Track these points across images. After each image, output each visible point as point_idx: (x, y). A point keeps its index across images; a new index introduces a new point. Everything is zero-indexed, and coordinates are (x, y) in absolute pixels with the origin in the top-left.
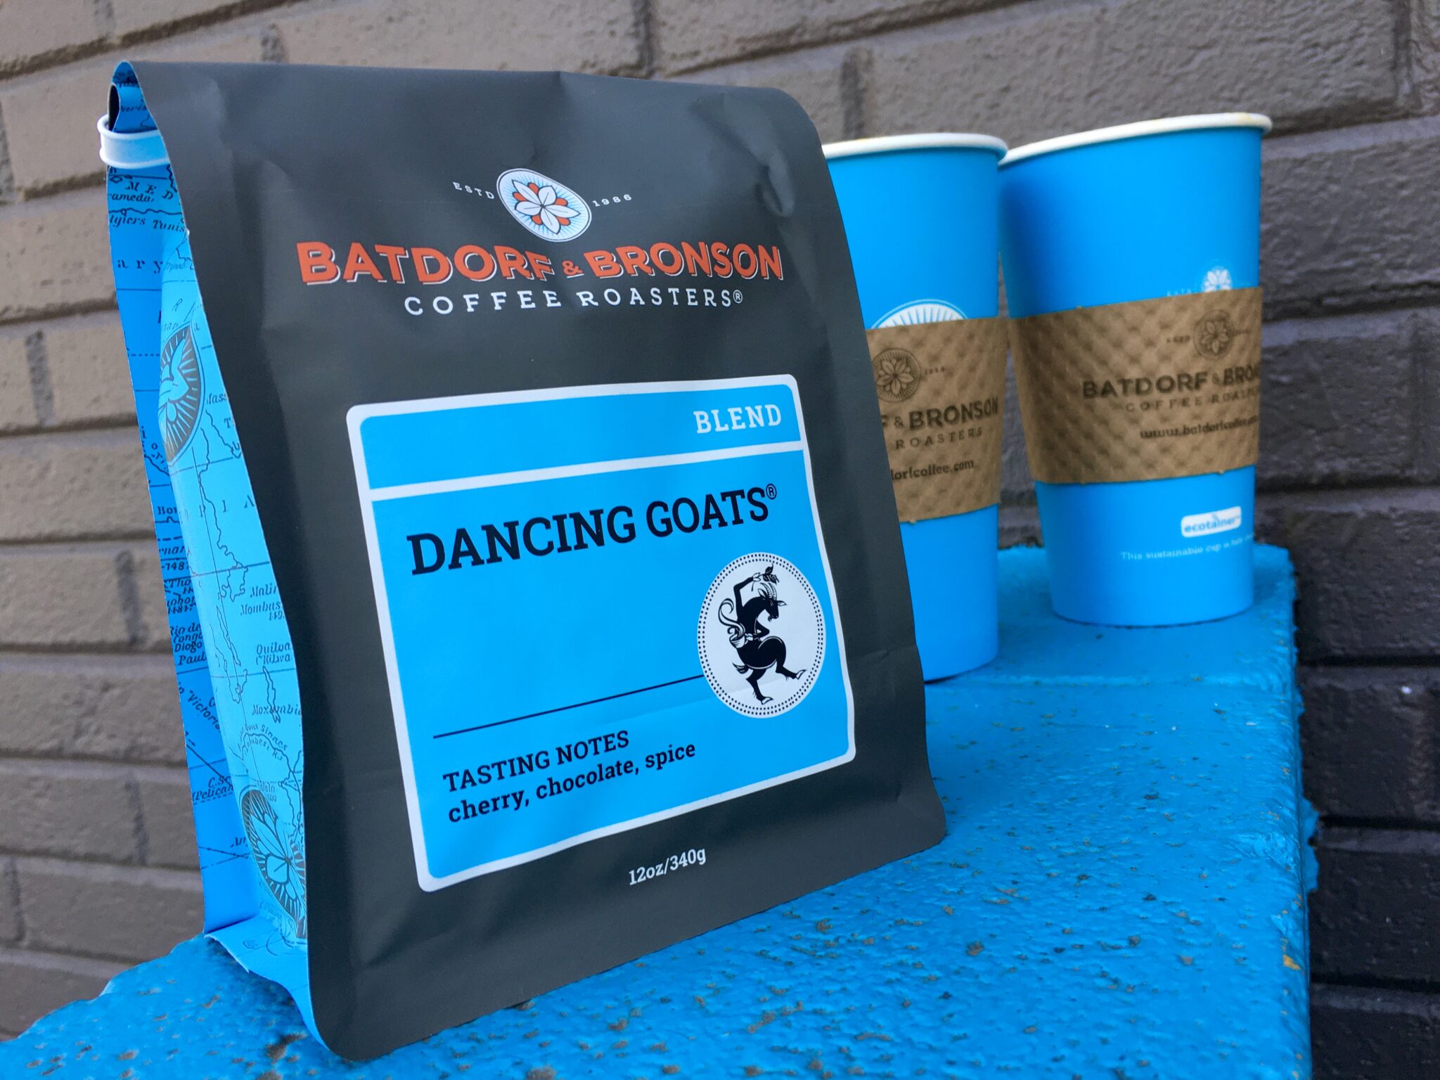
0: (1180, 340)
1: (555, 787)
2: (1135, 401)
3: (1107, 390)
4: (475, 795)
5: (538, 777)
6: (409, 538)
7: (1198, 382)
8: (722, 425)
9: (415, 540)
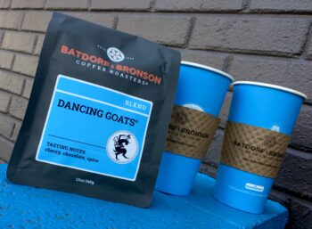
0: (260, 139)
1: (67, 154)
2: (244, 149)
3: (239, 144)
4: (52, 148)
6: (59, 100)
7: (262, 151)
8: (131, 105)
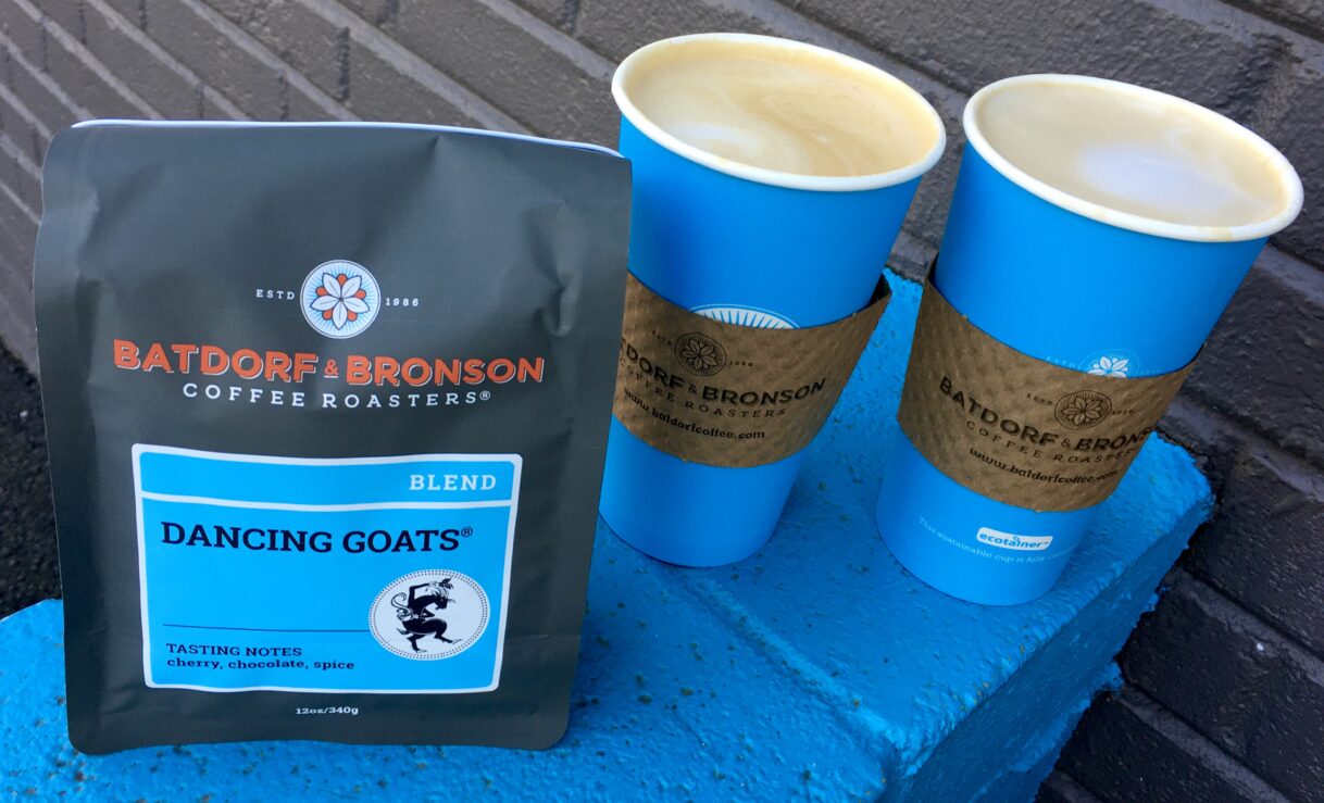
2: (977, 423)
3: (958, 397)
5: (230, 658)
6: (163, 523)
7: (1044, 439)
8: (435, 485)
9: (167, 525)
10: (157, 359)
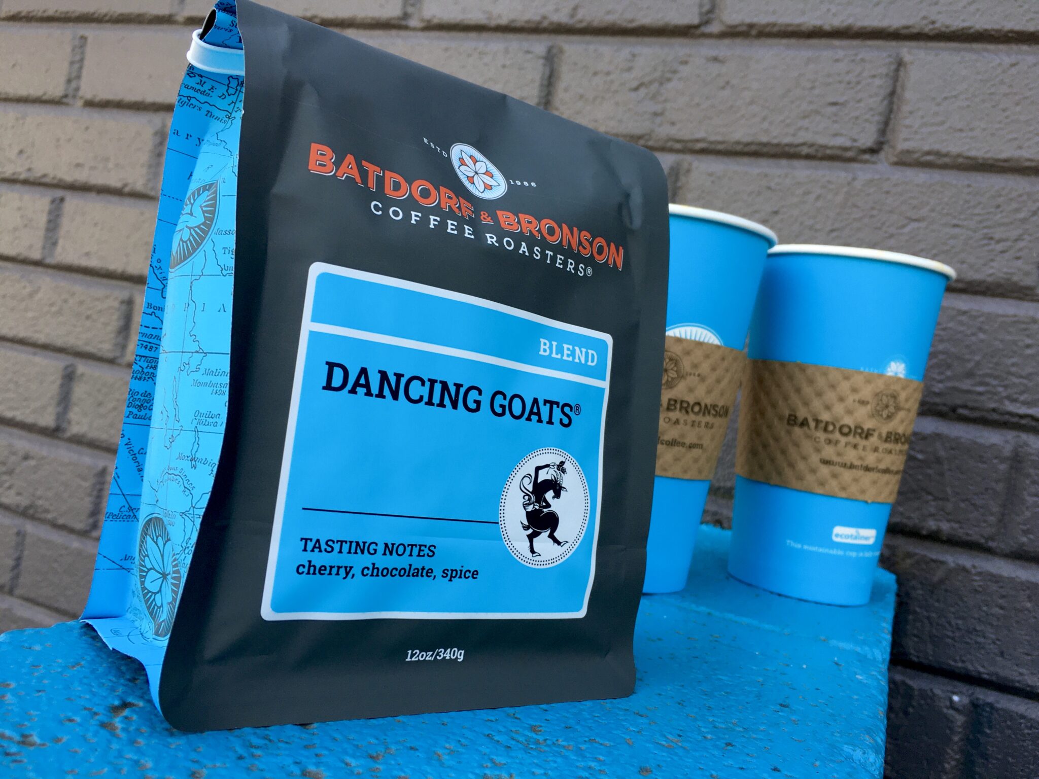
0: (863, 403)
1: (376, 572)
2: (821, 435)
3: (804, 423)
4: (320, 559)
5: (365, 560)
6: (327, 363)
7: (867, 435)
8: (557, 354)
9: (331, 366)
10: (349, 169)
